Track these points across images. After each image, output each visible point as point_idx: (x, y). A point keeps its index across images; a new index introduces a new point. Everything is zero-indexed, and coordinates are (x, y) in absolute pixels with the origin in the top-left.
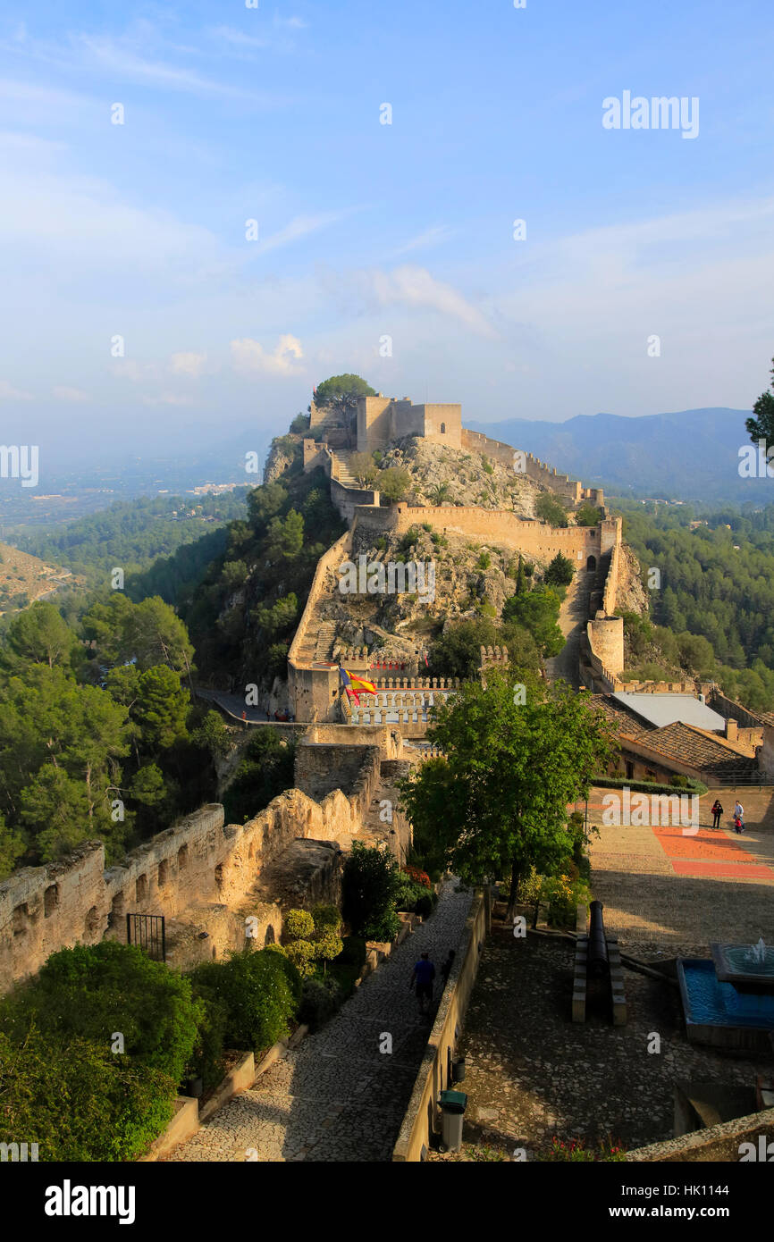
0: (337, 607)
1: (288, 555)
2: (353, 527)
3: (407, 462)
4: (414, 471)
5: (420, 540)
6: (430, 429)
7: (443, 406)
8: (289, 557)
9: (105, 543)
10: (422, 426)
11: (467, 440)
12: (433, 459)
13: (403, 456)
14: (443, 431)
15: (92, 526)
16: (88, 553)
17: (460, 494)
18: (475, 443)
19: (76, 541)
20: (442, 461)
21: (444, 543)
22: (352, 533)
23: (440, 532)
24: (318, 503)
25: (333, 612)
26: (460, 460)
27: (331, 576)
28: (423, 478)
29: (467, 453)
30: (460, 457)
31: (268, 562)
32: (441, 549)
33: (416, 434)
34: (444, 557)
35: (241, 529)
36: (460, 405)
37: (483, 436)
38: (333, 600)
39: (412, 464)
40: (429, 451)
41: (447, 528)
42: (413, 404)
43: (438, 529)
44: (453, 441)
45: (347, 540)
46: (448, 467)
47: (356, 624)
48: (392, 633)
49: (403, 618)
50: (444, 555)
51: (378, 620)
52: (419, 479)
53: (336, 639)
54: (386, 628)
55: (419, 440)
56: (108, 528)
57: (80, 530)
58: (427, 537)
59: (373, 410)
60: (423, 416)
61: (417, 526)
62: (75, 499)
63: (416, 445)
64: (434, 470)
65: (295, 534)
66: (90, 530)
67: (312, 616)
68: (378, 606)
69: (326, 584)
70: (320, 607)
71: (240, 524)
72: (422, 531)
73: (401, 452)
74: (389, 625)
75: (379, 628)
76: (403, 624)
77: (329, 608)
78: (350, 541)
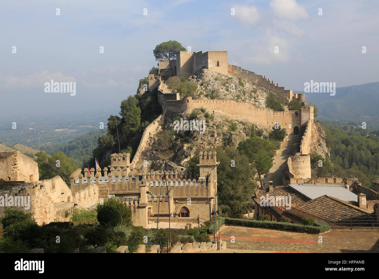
0: (153, 153)
1: (132, 129)
2: (165, 112)
3: (198, 81)
4: (202, 85)
5: (198, 116)
6: (211, 64)
7: (218, 52)
8: (133, 131)
9: (85, 149)
10: (207, 63)
11: (231, 71)
12: (212, 79)
13: (196, 78)
14: (218, 65)
15: (80, 141)
16: (77, 154)
17: (224, 95)
18: (236, 72)
19: (71, 148)
20: (216, 79)
21: (212, 118)
22: (164, 115)
23: (210, 113)
24: (150, 103)
25: (151, 156)
26: (227, 80)
27: (151, 138)
28: (206, 88)
29: (230, 76)
30: (226, 78)
31: (124, 135)
32: (210, 121)
33: (204, 67)
34: (211, 125)
35: (114, 120)
36: (227, 51)
37: (240, 68)
38: (152, 150)
39: (201, 81)
40: (210, 75)
41: (215, 111)
42: (203, 53)
43: (209, 111)
44: (224, 71)
45: (161, 119)
46: (220, 83)
47: (161, 162)
48: (180, 165)
49: (186, 157)
50: (211, 124)
51: (173, 159)
52: (204, 89)
53: (151, 170)
54: (177, 163)
55: (205, 70)
56: (87, 142)
57: (74, 144)
58: (203, 115)
59: (184, 58)
60: (207, 58)
61: (198, 109)
62: (74, 130)
63: (203, 73)
64: (212, 84)
65: (136, 118)
66: (79, 143)
67: (139, 159)
68: (175, 152)
69: (149, 142)
70: (144, 154)
71: (114, 118)
72: (201, 112)
73: (196, 77)
74: (179, 161)
75: (173, 163)
76: (186, 160)
77: (148, 154)
78: (163, 119)
